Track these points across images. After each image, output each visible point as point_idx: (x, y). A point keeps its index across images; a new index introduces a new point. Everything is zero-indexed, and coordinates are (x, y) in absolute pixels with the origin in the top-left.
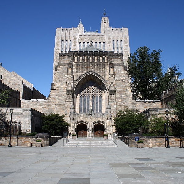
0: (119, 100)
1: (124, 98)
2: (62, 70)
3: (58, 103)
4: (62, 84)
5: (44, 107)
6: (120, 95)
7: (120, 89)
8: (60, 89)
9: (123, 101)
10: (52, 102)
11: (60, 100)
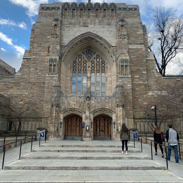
0: (136, 76)
1: (144, 72)
2: (43, 29)
3: (34, 79)
4: (42, 50)
5: (9, 86)
6: (137, 68)
7: (136, 59)
8: (38, 57)
9: (143, 77)
10: (24, 78)
11: (37, 74)
